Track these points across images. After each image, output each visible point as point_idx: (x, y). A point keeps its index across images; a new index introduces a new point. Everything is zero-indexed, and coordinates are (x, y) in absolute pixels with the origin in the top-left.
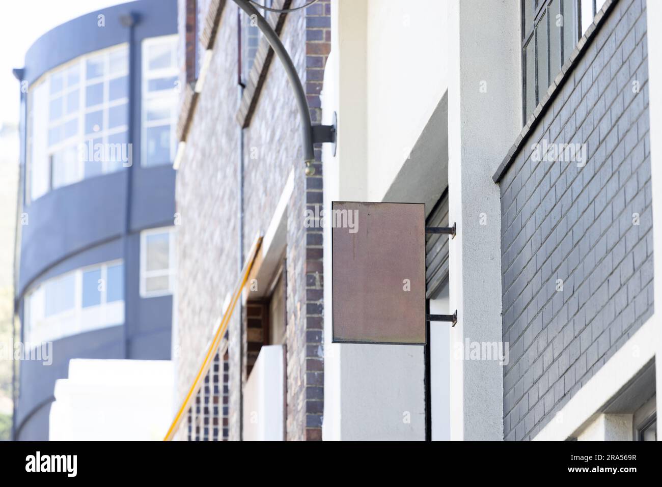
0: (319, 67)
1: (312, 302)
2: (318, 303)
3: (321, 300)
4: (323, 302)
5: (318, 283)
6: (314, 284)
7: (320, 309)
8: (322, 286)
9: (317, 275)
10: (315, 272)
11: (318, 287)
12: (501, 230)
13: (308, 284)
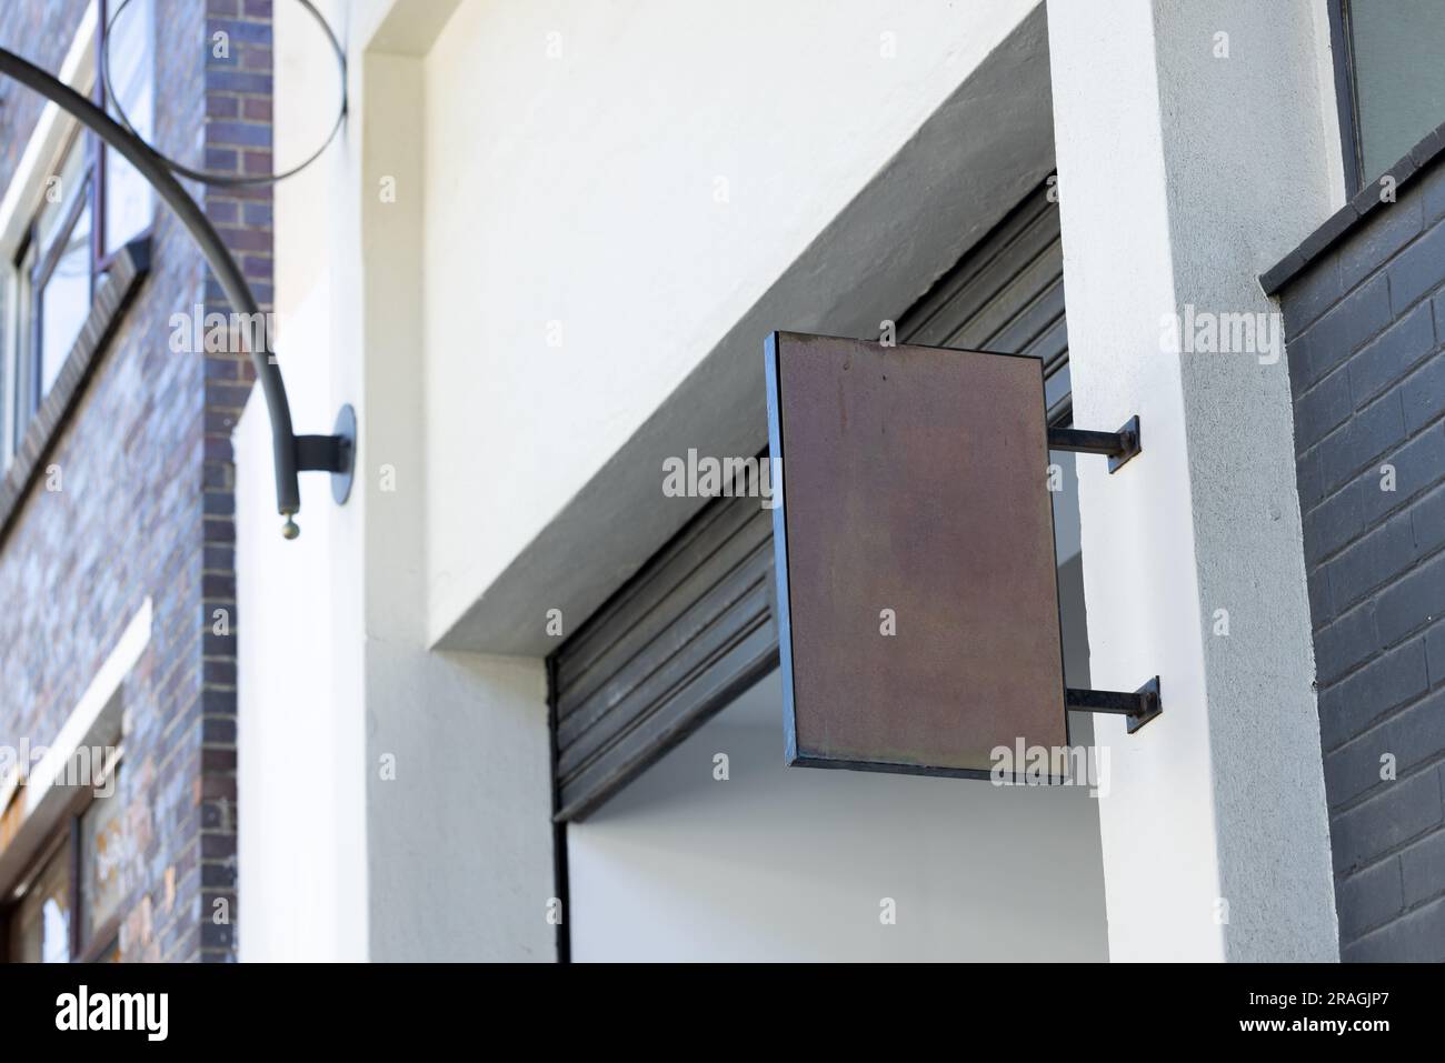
0: (229, 379)
1: (214, 862)
2: (226, 863)
3: (231, 859)
4: (236, 862)
5: (225, 822)
6: (216, 823)
7: (231, 876)
8: (234, 827)
9: (223, 805)
10: (218, 798)
11: (225, 831)
12: (1295, 434)
13: (206, 824)
